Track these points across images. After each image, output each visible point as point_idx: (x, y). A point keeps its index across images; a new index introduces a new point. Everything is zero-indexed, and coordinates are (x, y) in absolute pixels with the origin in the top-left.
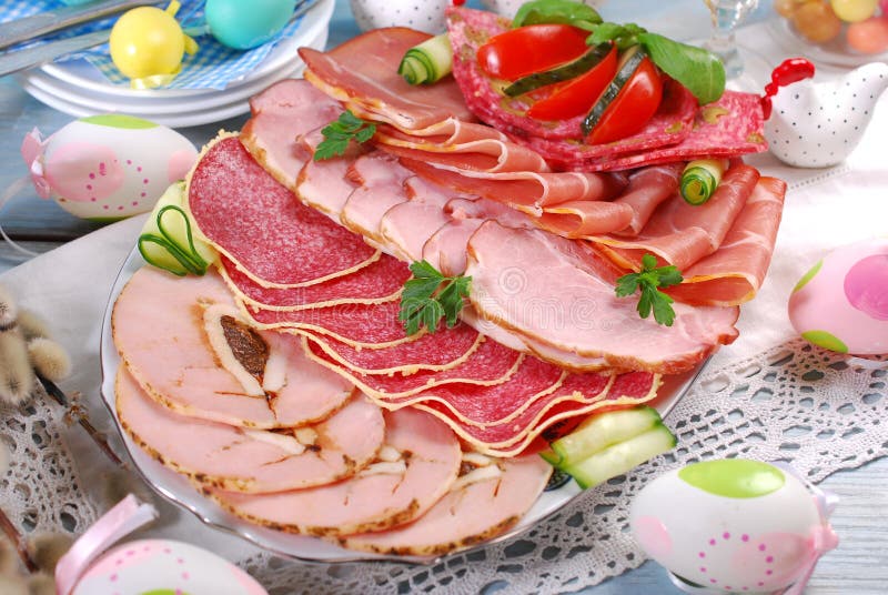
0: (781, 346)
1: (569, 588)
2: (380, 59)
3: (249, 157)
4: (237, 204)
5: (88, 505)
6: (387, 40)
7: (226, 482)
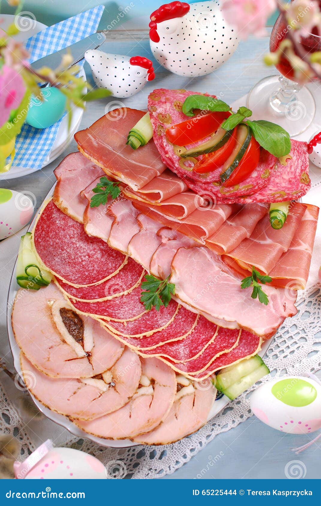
0: (314, 286)
1: (224, 430)
3: (59, 210)
5: (14, 410)
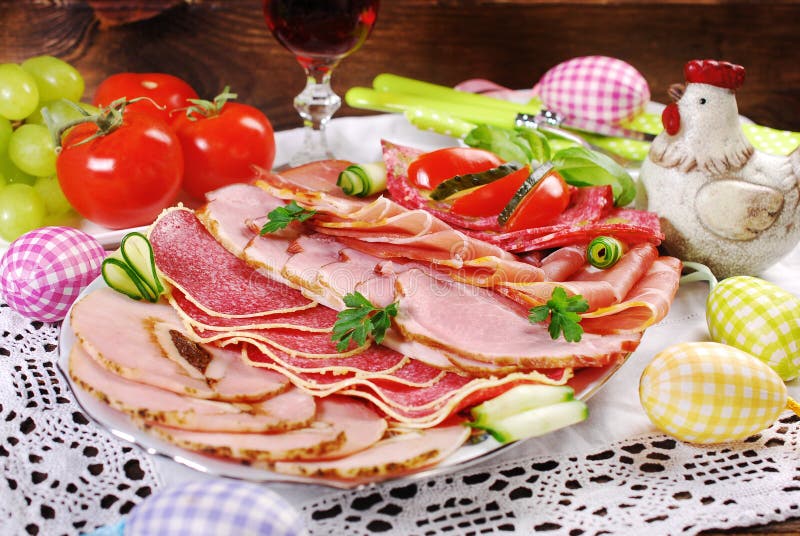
2: (324, 180)
3: (202, 228)
4: (190, 256)
6: (328, 169)
7: (167, 416)
